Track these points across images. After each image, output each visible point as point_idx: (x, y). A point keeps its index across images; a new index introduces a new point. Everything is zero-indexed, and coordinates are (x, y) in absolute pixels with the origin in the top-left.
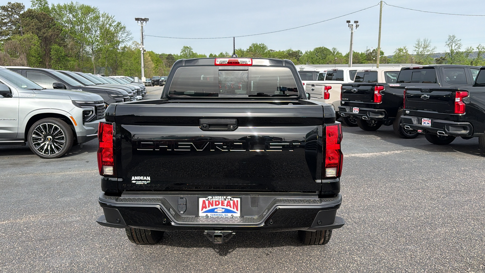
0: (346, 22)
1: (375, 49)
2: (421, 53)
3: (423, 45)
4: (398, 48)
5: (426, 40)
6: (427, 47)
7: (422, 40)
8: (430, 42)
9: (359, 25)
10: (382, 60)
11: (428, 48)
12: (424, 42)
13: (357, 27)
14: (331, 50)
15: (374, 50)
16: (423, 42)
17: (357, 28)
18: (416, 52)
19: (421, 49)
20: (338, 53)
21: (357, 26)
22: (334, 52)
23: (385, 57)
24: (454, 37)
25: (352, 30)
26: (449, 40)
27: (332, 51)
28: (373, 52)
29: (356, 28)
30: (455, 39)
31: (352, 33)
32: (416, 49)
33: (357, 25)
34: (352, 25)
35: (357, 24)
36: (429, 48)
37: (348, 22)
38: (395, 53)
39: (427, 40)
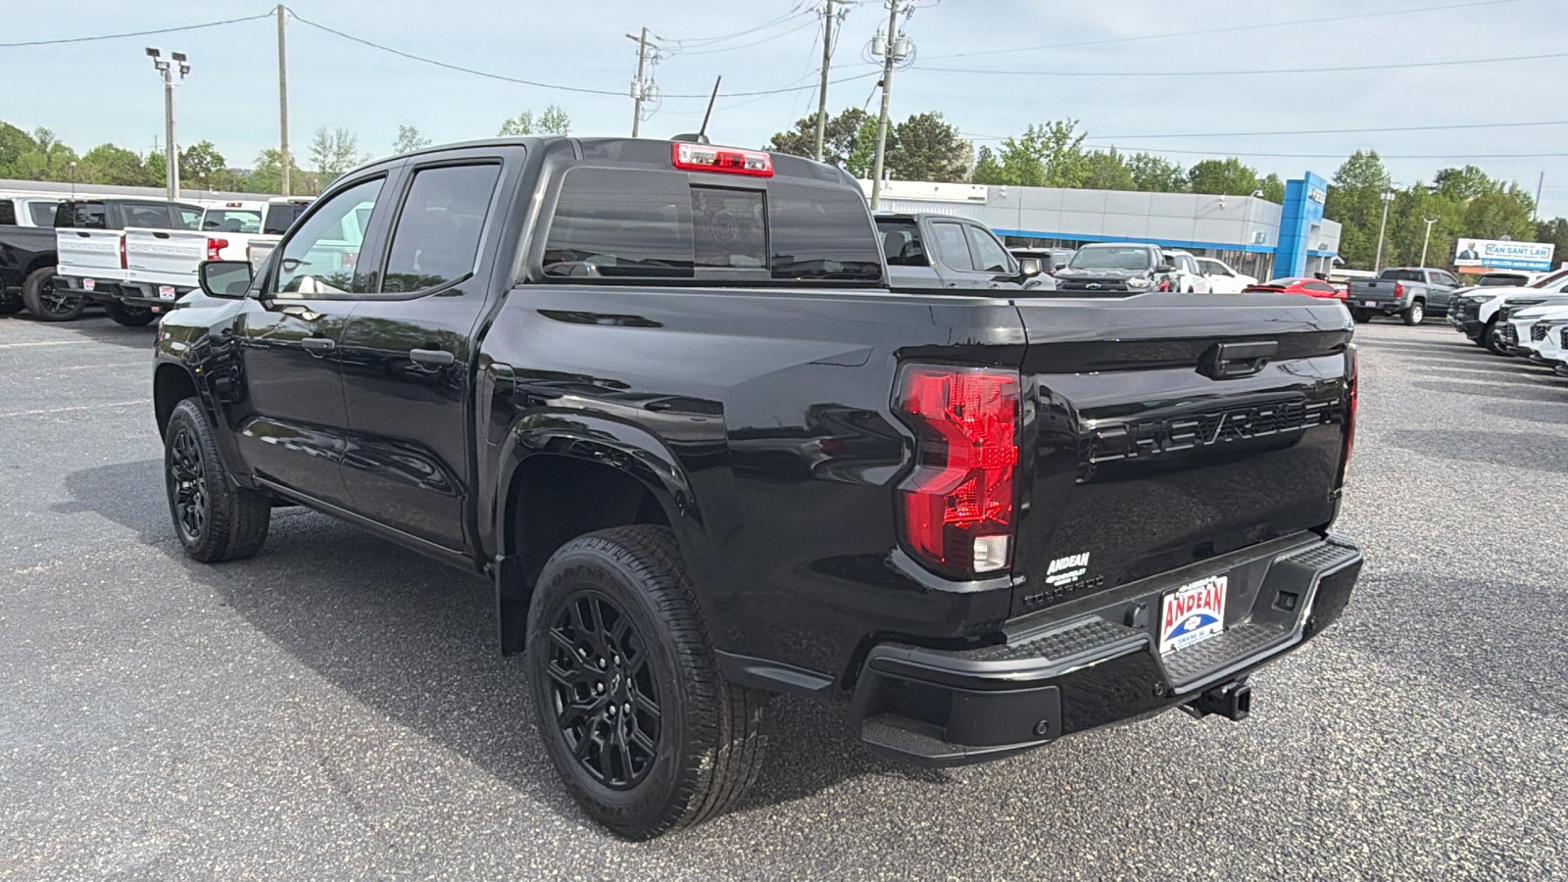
0: (145, 53)
1: (196, 145)
2: (331, 167)
3: (335, 148)
4: (265, 149)
5: (344, 133)
6: (347, 152)
7: (331, 132)
8: (353, 140)
9: (188, 68)
10: (222, 179)
11: (350, 157)
12: (339, 139)
13: (183, 73)
14: (32, 135)
15: (193, 149)
16: (335, 139)
17: (185, 75)
18: (317, 164)
19: (331, 159)
20: (58, 147)
21: (184, 70)
22: (44, 143)
23: (228, 172)
24: (413, 131)
25: (168, 78)
26: (401, 140)
27: (38, 141)
28: (189, 154)
29: (182, 77)
30: (418, 137)
31: (169, 90)
32: (317, 156)
33: (182, 67)
34: (168, 65)
35: (183, 63)
36: (353, 156)
37: (153, 52)
38: (259, 163)
39: (347, 134)
